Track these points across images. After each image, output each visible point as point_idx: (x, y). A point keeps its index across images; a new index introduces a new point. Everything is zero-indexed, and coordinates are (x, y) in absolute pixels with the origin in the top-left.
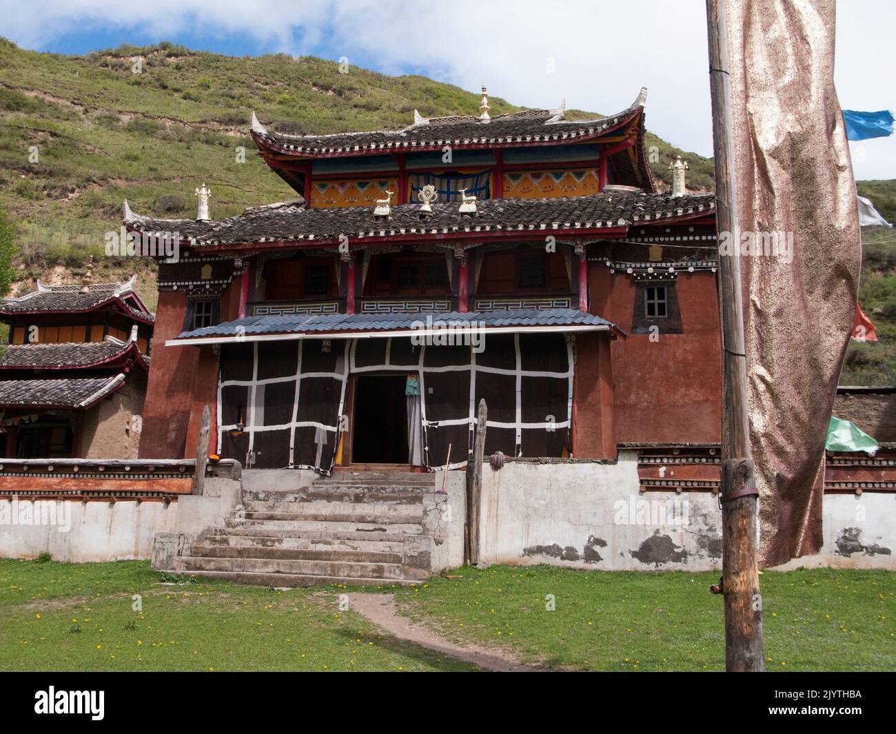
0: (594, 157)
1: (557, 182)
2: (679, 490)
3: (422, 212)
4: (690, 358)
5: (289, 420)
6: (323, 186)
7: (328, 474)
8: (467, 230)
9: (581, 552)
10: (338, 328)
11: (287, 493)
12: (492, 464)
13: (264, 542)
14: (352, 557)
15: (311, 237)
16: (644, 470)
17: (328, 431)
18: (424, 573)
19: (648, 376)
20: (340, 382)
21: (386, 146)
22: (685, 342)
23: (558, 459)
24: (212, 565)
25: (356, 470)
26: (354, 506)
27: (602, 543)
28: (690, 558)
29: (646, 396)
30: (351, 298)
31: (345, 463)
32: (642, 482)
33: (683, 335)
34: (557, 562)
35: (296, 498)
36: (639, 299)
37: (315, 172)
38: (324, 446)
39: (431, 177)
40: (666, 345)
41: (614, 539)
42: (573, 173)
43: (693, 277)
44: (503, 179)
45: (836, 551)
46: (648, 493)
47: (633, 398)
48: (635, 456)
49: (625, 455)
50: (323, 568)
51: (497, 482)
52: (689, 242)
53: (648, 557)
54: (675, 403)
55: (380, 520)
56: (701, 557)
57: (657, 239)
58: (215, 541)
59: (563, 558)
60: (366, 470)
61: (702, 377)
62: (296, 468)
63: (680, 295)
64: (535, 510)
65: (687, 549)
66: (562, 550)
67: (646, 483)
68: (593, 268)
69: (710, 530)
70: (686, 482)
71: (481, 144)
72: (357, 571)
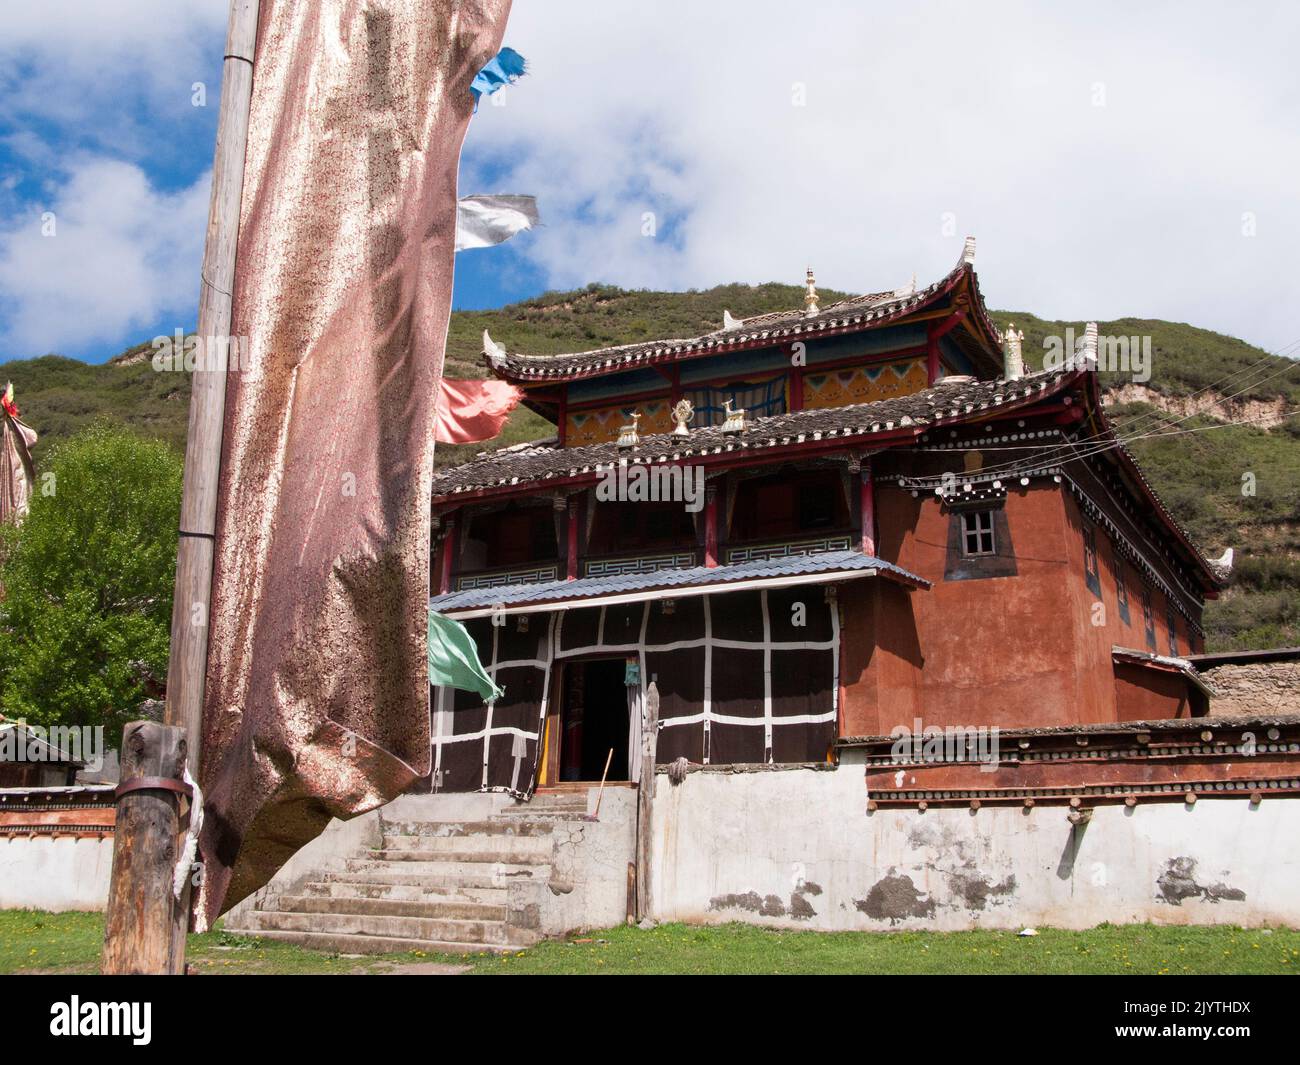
0: (920, 341)
1: (872, 381)
2: (922, 805)
3: (675, 436)
4: (1028, 609)
5: (481, 726)
6: (580, 418)
7: (526, 798)
8: (704, 453)
9: (787, 903)
10: (540, 597)
11: (441, 823)
12: (670, 777)
13: (369, 892)
14: (459, 912)
15: (515, 481)
16: (875, 776)
17: (528, 740)
18: (532, 936)
19: (969, 641)
20: (542, 672)
21: (644, 355)
22: (1020, 587)
23: (757, 765)
24: (288, 924)
25: (563, 792)
26: (513, 841)
27: (815, 889)
28: (939, 911)
29: (967, 669)
30: (572, 558)
31: (550, 783)
32: (871, 795)
33: (1017, 578)
34: (754, 918)
35: (451, 831)
36: (954, 529)
37: (571, 401)
38: (522, 759)
39: (711, 392)
40: (993, 593)
41: (831, 883)
42: (893, 366)
43: (1029, 493)
44: (803, 385)
45: (1159, 896)
46: (879, 813)
47: (948, 674)
48: (864, 756)
49: (850, 756)
50: (413, 928)
51: (677, 801)
52: (1020, 442)
53: (880, 909)
54: (1009, 677)
55: (535, 860)
56: (955, 908)
57: (975, 443)
58: (316, 890)
59: (763, 913)
60: (575, 791)
61: (1046, 637)
62: (490, 791)
63: (1012, 520)
64: (726, 842)
65: (935, 897)
66: (761, 901)
67: (878, 796)
68: (882, 490)
69: (968, 866)
70: (933, 793)
71: (763, 340)
72: (453, 931)
